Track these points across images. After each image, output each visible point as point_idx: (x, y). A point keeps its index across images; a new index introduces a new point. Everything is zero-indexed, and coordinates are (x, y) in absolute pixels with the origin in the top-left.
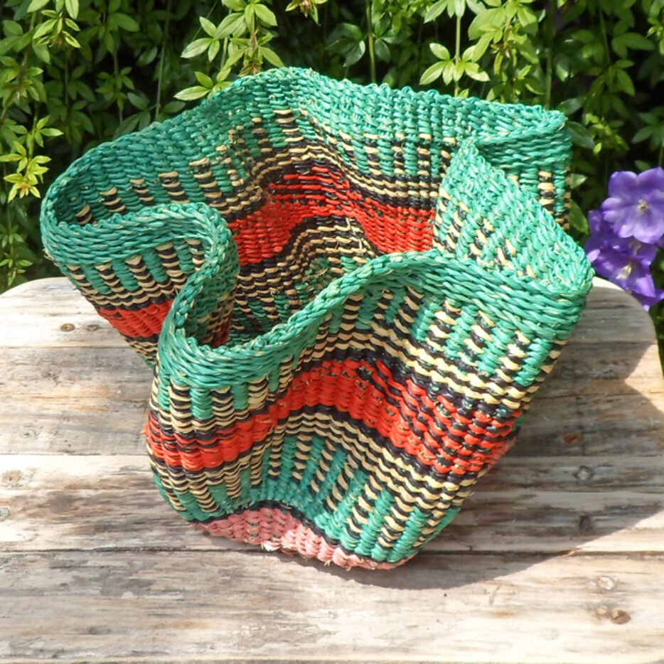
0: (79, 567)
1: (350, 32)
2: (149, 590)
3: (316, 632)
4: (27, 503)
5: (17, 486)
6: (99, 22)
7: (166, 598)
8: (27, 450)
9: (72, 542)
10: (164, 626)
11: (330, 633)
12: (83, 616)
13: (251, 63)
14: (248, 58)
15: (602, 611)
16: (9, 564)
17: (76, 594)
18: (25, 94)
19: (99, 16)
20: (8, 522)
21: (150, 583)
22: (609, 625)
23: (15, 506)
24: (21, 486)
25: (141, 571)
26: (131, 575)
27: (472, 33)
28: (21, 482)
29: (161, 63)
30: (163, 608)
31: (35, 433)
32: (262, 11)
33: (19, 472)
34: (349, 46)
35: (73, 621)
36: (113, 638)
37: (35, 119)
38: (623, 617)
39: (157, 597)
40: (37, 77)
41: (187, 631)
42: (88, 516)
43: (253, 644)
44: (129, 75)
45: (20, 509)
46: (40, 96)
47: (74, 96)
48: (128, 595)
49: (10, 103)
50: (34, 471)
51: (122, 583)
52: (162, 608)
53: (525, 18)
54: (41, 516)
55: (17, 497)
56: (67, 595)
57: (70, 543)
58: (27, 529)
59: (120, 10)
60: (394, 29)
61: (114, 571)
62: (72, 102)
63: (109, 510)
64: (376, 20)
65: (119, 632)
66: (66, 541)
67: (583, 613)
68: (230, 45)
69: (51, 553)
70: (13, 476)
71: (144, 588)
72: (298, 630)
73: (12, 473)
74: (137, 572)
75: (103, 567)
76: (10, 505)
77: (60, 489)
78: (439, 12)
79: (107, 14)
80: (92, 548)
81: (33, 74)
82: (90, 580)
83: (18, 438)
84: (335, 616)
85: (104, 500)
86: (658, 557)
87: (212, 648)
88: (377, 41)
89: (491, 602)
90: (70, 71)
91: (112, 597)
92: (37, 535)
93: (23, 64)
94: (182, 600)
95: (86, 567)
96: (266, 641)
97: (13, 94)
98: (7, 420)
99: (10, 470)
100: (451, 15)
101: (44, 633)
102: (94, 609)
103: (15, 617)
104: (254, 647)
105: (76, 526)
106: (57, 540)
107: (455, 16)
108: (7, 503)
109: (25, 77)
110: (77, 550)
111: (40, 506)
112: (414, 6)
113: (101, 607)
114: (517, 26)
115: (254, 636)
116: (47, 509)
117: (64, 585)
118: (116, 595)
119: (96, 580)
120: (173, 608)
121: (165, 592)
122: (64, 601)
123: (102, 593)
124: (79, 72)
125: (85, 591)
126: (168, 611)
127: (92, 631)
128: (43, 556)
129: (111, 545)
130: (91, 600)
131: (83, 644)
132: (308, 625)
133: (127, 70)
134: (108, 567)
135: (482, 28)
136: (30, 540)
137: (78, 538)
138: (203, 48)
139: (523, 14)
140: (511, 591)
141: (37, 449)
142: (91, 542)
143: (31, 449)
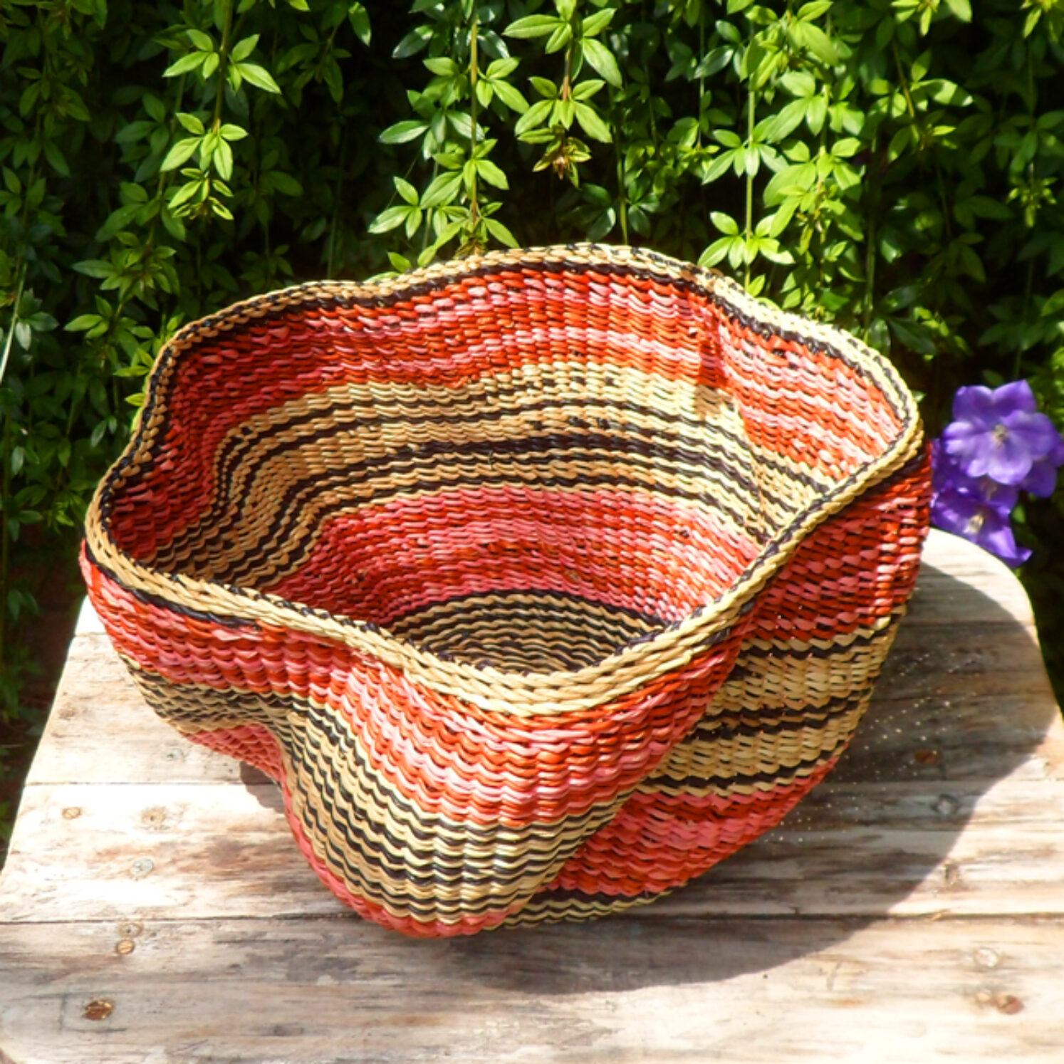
0: (254, 941)
1: (594, 196)
2: (354, 972)
3: (590, 1030)
4: (177, 852)
5: (162, 829)
6: (248, 183)
7: (379, 983)
8: (173, 777)
9: (243, 906)
10: (378, 1023)
11: (609, 1031)
12: (264, 1010)
13: (471, 240)
14: (467, 233)
15: (984, 996)
16: (159, 937)
17: (252, 980)
18: (151, 284)
19: (248, 176)
20: (152, 878)
21: (356, 963)
22: (995, 1017)
23: (161, 856)
24: (167, 828)
25: (341, 947)
26: (327, 951)
27: (769, 197)
28: (166, 823)
29: (331, 239)
30: (376, 997)
31: (182, 754)
32: (487, 169)
33: (163, 809)
34: (593, 216)
35: (250, 1017)
36: (308, 1041)
37: (164, 317)
38: (1013, 1005)
39: (365, 982)
40: (167, 260)
41: (410, 1029)
42: (263, 870)
43: (504, 1047)
44: (285, 256)
45: (168, 860)
46: (172, 288)
47: (209, 286)
48: (325, 980)
49: (130, 296)
50: (184, 807)
51: (316, 963)
52: (373, 997)
53: (845, 179)
54: (197, 871)
55: (163, 844)
56: (241, 980)
57: (240, 908)
58: (179, 889)
59: (277, 168)
60: (656, 192)
61: (303, 947)
62: (205, 293)
63: (292, 861)
64: (630, 181)
65: (316, 1033)
66: (235, 905)
67: (958, 1000)
68: (437, 215)
69: (215, 922)
70: (155, 814)
71: (348, 970)
72: (565, 1027)
73: (154, 810)
74: (335, 948)
75: (287, 941)
76: (154, 855)
77: (221, 831)
78: (722, 169)
79: (259, 173)
80: (270, 915)
81: (162, 256)
82: (271, 959)
83: (159, 761)
84: (615, 1007)
85: (284, 847)
86: (1057, 920)
87: (447, 1054)
88: (631, 210)
89: (830, 985)
90: (204, 251)
91: (302, 983)
92: (193, 896)
93: (148, 242)
94: (401, 986)
95: (265, 941)
96: (521, 1043)
97: (134, 283)
98: (142, 737)
99: (151, 806)
100: (739, 173)
101: (213, 1034)
102: (278, 1001)
103: (170, 1011)
104: (505, 1051)
105: (246, 884)
106: (221, 904)
107: (745, 175)
108: (149, 852)
109: (151, 259)
110: (251, 918)
111: (196, 856)
112: (685, 160)
113: (287, 998)
114: (833, 188)
115: (504, 1036)
116: (206, 861)
117: (235, 966)
118: (309, 980)
119: (280, 959)
120: (388, 997)
121: (376, 975)
122: (236, 988)
123: (289, 977)
124: (216, 251)
125: (265, 975)
126: (382, 1002)
127: (279, 1031)
128: (204, 926)
129: (298, 910)
130: (273, 988)
131: (267, 1049)
132: (579, 1021)
133: (283, 249)
134: (294, 940)
135: (783, 191)
136: (185, 904)
137: (251, 900)
138: (399, 220)
139: (841, 172)
140: (856, 970)
141: (185, 777)
142: (269, 907)
143: (177, 777)
